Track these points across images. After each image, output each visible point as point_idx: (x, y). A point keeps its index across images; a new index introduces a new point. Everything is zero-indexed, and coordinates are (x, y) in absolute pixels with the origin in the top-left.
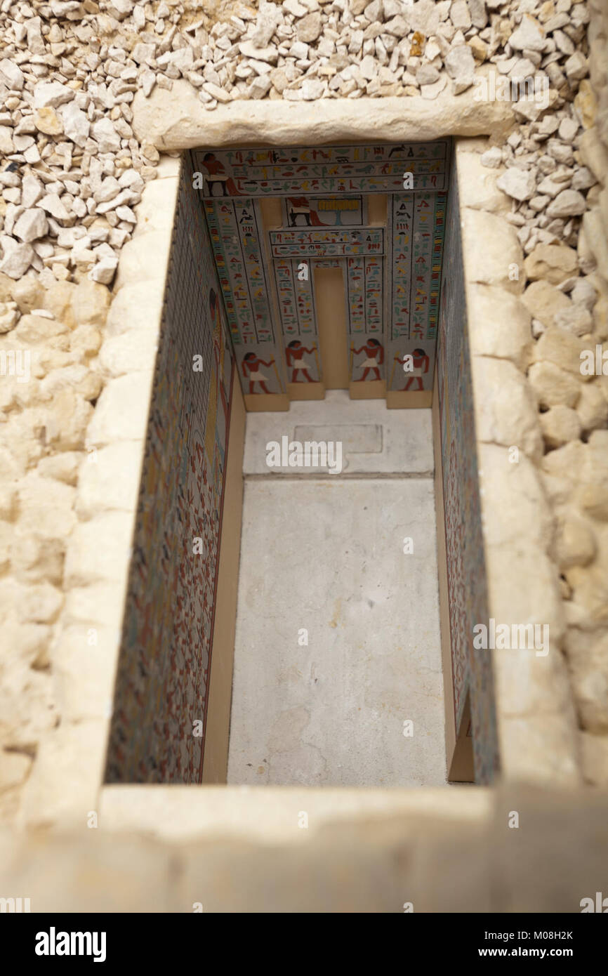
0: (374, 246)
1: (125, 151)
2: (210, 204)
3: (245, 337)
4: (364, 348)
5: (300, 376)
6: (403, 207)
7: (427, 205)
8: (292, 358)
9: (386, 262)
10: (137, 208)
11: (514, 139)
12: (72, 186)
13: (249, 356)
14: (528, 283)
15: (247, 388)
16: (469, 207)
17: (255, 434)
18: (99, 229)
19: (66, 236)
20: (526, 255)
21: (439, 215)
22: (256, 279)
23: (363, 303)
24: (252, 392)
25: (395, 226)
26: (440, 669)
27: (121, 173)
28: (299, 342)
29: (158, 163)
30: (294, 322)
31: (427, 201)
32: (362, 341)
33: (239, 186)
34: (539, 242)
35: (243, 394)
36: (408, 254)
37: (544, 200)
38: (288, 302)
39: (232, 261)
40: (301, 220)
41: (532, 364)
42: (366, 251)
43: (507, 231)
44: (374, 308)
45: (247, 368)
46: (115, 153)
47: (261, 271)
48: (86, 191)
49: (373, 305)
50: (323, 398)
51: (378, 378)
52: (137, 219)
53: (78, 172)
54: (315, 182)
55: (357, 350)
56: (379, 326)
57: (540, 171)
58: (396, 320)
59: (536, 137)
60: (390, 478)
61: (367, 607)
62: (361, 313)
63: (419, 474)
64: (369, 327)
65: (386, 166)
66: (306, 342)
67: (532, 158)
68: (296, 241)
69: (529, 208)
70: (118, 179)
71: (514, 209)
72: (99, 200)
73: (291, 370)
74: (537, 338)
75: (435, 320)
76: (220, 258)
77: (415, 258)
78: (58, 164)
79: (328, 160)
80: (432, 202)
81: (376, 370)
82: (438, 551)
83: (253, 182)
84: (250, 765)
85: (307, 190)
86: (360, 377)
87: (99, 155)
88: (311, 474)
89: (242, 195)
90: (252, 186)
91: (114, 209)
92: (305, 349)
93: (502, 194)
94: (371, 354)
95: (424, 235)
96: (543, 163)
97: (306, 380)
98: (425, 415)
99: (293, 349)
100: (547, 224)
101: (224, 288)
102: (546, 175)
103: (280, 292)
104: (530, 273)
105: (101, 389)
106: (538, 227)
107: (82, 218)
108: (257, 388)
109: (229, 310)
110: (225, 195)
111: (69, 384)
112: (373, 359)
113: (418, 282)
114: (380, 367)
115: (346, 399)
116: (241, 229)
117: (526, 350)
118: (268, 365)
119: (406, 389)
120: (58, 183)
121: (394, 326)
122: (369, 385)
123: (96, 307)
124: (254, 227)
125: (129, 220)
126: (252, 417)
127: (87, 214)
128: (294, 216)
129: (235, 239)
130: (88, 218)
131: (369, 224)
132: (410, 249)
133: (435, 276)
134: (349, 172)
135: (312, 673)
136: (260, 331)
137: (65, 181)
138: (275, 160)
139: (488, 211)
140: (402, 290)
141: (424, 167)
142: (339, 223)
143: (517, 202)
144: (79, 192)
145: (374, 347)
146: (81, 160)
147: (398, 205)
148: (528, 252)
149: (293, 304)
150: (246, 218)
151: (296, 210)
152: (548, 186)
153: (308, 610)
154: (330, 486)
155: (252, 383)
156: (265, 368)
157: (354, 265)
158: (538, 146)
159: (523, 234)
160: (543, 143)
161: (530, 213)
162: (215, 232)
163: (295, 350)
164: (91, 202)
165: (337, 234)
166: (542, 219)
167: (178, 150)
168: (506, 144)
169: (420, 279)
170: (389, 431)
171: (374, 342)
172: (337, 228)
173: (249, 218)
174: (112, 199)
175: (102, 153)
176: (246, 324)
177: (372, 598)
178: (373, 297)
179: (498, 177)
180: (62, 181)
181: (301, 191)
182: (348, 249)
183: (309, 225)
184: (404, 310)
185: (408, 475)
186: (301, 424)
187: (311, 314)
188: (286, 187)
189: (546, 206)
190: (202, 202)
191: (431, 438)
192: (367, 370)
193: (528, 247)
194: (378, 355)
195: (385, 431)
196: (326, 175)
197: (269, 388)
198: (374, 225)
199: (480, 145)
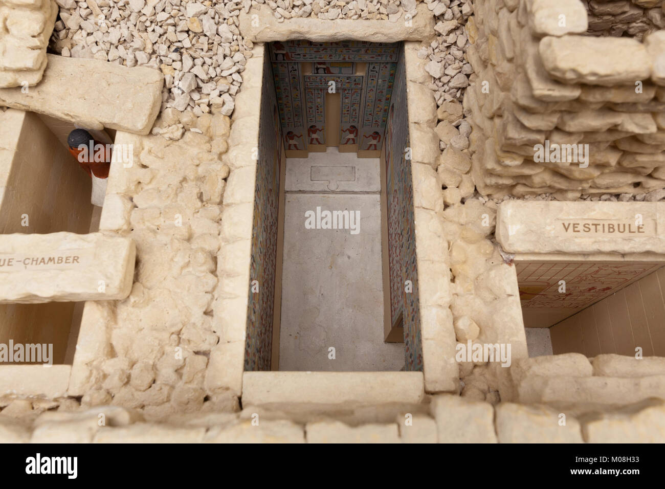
0: (358, 84)
1: (235, 42)
2: (275, 63)
3: (288, 124)
4: (348, 129)
5: (315, 141)
6: (374, 68)
7: (386, 67)
8: (311, 133)
9: (363, 91)
10: (242, 74)
11: (434, 44)
12: (208, 61)
13: (289, 133)
14: (439, 121)
15: (287, 148)
16: (411, 81)
17: (290, 170)
18: (223, 85)
19: (206, 88)
20: (438, 107)
21: (392, 72)
22: (296, 98)
23: (349, 109)
24: (289, 149)
25: (369, 76)
26: (382, 289)
27: (234, 55)
28: (315, 126)
29: (252, 49)
30: (313, 117)
31: (387, 66)
32: (348, 126)
33: (291, 56)
34: (445, 100)
35: (285, 150)
36: (375, 89)
37: (448, 78)
38: (311, 108)
39: (285, 89)
40: (321, 71)
41: (439, 165)
42: (353, 86)
43: (429, 94)
44: (355, 112)
45: (288, 139)
46: (230, 43)
47: (299, 95)
48: (216, 64)
49: (354, 110)
50: (325, 152)
51: (354, 143)
52: (243, 80)
53: (211, 53)
54: (330, 56)
55: (344, 130)
56: (356, 120)
57: (447, 62)
58: (366, 118)
59: (446, 45)
60: (359, 194)
61: (347, 258)
62: (348, 114)
63: (373, 192)
64: (351, 120)
65: (368, 49)
66: (319, 126)
67: (443, 55)
68: (318, 80)
69: (440, 81)
70: (232, 57)
71: (433, 82)
72: (223, 69)
73: (310, 138)
74: (442, 150)
75: (385, 119)
76: (279, 88)
77: (378, 91)
78: (200, 48)
79: (338, 46)
80: (389, 66)
81: (353, 139)
82: (382, 231)
83: (299, 55)
84: (291, 335)
85: (326, 58)
86: (345, 142)
87: (222, 44)
88: (320, 191)
89: (293, 60)
90: (298, 56)
91: (231, 75)
92: (318, 129)
93: (427, 74)
94: (351, 132)
95: (384, 81)
96: (449, 59)
97: (317, 143)
98: (377, 161)
99: (312, 129)
100: (449, 91)
101: (280, 102)
102: (449, 65)
103: (307, 103)
104: (440, 117)
105: (229, 173)
106: (444, 91)
107: (214, 78)
108: (292, 147)
109: (281, 112)
110: (284, 60)
111: (213, 171)
112: (352, 135)
113: (379, 102)
114: (355, 138)
115: (337, 152)
116: (290, 75)
117: (437, 159)
118: (299, 137)
119: (368, 149)
120: (201, 59)
121: (365, 121)
122: (349, 146)
123: (224, 129)
124: (297, 74)
125: (239, 81)
126: (289, 161)
127: (217, 75)
128: (317, 69)
129: (287, 79)
130: (216, 78)
131: (356, 73)
132: (376, 87)
133: (387, 99)
134: (349, 52)
135: (320, 291)
136: (296, 122)
137: (204, 58)
138: (311, 45)
139: (420, 83)
140: (370, 105)
141: (386, 51)
142: (341, 73)
143: (434, 78)
144: (212, 64)
145: (353, 129)
146: (212, 47)
147: (371, 68)
148: (439, 105)
149: (314, 108)
150: (294, 70)
151: (319, 66)
152: (451, 71)
153: (318, 260)
154: (329, 197)
155: (290, 145)
156: (297, 138)
157: (346, 92)
158: (446, 49)
159: (437, 96)
160: (448, 47)
161: (441, 84)
162: (277, 76)
163: (313, 129)
164: (218, 70)
165: (339, 78)
166: (446, 88)
167: (263, 42)
168: (430, 46)
169: (380, 100)
170: (358, 169)
171: (353, 127)
172: (340, 75)
173: (295, 70)
174: (229, 69)
175: (224, 43)
176: (289, 118)
177: (349, 254)
178: (354, 107)
179: (425, 64)
180: (203, 58)
181: (323, 59)
182: (344, 85)
183: (325, 73)
184: (370, 114)
185: (368, 193)
186: (314, 165)
187: (323, 113)
188: (316, 57)
189: (449, 81)
190: (271, 63)
191: (379, 174)
192: (349, 139)
193: (439, 103)
194: (355, 133)
195: (356, 170)
196: (337, 53)
197: (298, 148)
198: (359, 74)
199: (417, 46)
